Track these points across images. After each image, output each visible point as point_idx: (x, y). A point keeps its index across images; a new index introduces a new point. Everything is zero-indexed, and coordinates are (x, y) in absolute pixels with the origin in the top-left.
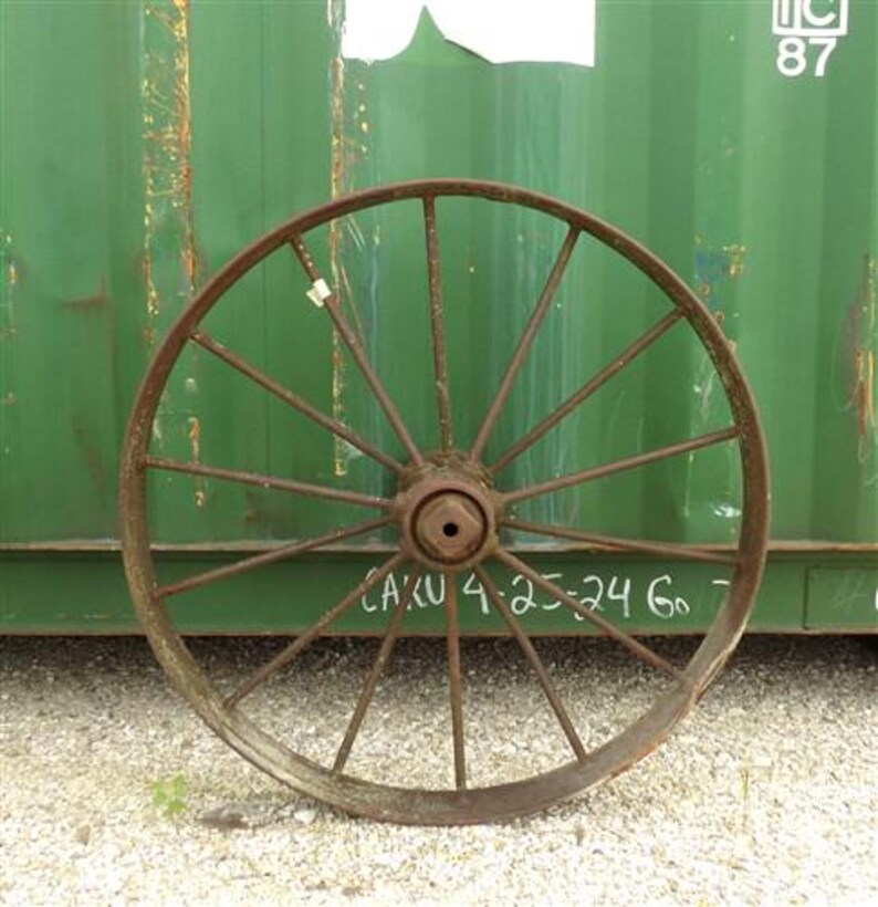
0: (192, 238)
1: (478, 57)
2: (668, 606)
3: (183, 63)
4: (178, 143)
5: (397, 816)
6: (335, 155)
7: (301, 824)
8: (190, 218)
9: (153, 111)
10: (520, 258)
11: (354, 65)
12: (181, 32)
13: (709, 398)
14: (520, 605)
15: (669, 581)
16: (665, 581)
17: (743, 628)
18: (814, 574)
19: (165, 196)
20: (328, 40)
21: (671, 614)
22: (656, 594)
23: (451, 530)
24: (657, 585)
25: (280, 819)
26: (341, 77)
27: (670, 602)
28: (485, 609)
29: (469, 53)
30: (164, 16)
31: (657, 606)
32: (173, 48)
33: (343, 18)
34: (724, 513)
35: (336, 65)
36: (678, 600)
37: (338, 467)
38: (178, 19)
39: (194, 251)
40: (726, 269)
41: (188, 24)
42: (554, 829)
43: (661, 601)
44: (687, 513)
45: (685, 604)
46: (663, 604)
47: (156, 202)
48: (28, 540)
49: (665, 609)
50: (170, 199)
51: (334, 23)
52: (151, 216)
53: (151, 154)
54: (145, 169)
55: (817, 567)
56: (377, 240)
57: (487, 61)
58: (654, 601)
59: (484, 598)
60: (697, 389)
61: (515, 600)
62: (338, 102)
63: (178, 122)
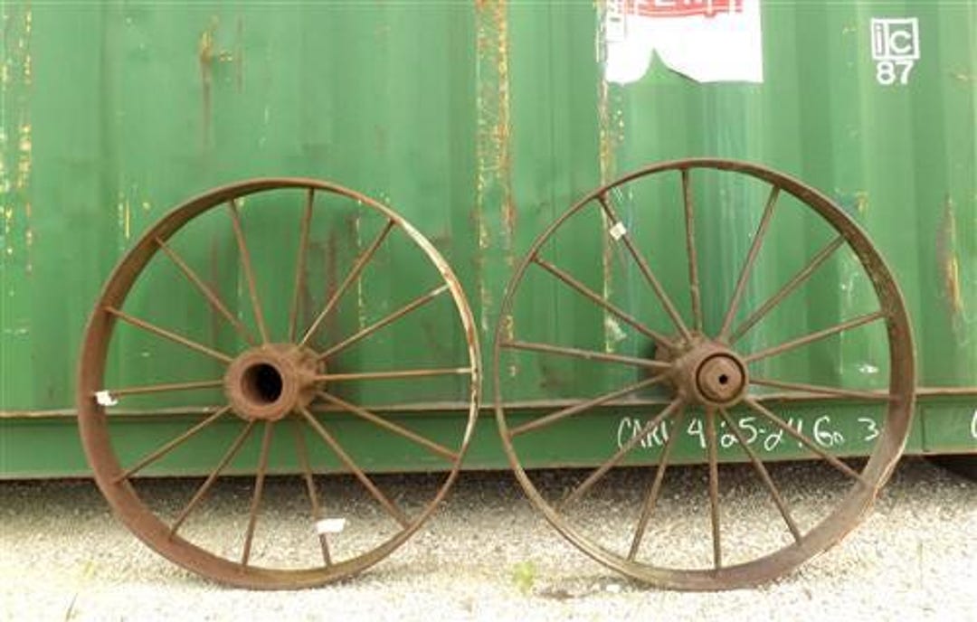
0: (510, 198)
1: (691, 80)
2: (829, 438)
3: (505, 87)
4: (502, 137)
5: (679, 586)
6: (603, 142)
7: (612, 594)
8: (509, 184)
9: (485, 117)
10: (724, 204)
11: (614, 86)
12: (503, 67)
13: (852, 293)
14: (727, 441)
15: (828, 420)
16: (825, 421)
17: (901, 451)
18: (928, 412)
19: (491, 171)
20: (596, 71)
21: (832, 443)
22: (820, 429)
23: (723, 379)
24: (821, 423)
25: (595, 592)
26: (606, 93)
27: (830, 436)
28: (703, 445)
29: (682, 76)
30: (492, 58)
31: (821, 438)
32: (499, 78)
33: (606, 58)
34: (866, 370)
35: (602, 87)
36: (835, 434)
37: (607, 346)
38: (501, 60)
39: (510, 205)
40: (856, 207)
41: (508, 64)
42: (785, 591)
43: (825, 434)
44: (841, 370)
45: (840, 436)
46: (825, 438)
47: (486, 174)
48: (392, 404)
49: (826, 440)
50: (495, 172)
51: (600, 61)
52: (483, 183)
53: (483, 143)
54: (480, 154)
55: (929, 407)
56: (631, 196)
57: (695, 82)
58: (819, 435)
59: (702, 437)
60: (844, 287)
61: (724, 437)
62: (604, 108)
63: (501, 124)
